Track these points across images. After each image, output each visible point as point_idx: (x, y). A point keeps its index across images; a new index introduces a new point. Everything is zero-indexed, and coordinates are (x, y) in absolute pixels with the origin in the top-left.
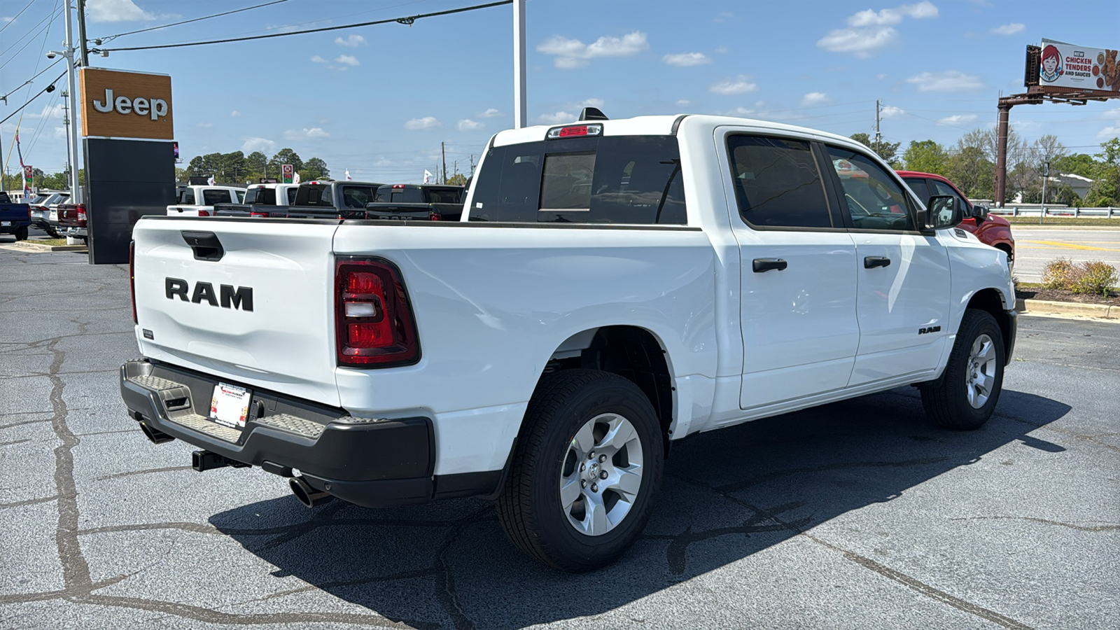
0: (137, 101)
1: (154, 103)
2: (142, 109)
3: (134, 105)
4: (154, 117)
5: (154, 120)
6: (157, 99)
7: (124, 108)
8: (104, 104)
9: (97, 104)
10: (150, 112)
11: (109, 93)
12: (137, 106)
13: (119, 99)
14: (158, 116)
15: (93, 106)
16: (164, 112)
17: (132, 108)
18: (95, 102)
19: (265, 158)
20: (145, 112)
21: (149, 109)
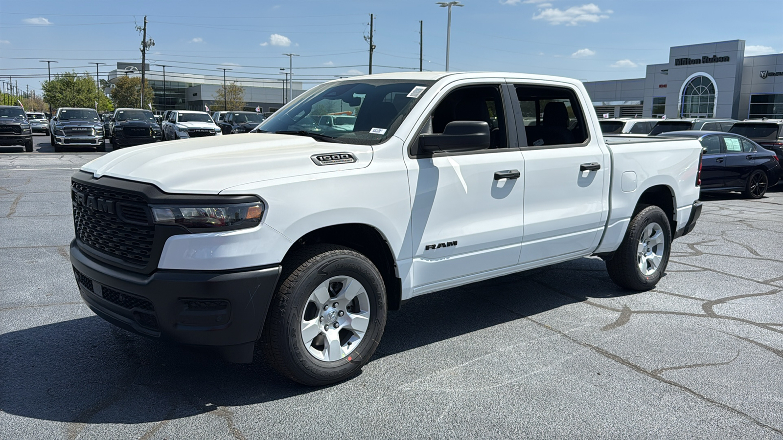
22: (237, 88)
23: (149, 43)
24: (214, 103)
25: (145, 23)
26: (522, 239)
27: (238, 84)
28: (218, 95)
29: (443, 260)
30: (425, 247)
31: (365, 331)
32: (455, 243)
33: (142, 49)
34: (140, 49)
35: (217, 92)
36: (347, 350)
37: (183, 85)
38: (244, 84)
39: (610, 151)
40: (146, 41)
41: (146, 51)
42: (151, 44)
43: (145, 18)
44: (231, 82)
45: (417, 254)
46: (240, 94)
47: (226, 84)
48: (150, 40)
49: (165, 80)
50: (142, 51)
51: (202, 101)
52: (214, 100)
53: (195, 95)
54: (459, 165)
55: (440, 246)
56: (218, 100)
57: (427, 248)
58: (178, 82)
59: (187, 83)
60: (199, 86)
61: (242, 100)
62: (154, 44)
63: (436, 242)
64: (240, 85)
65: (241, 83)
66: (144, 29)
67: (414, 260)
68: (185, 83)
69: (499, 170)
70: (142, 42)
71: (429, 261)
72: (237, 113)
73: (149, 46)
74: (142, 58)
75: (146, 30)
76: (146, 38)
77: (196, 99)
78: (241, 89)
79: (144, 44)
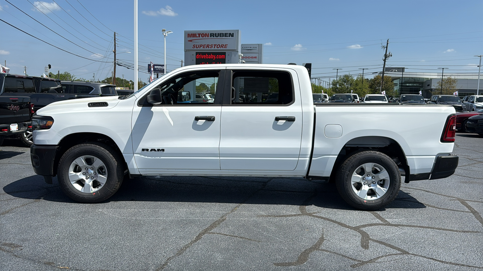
22: (452, 80)
23: (388, 55)
24: (435, 90)
25: (388, 43)
26: (220, 155)
27: (453, 77)
28: (438, 85)
29: (156, 158)
30: (142, 149)
31: (105, 184)
32: (163, 150)
33: (384, 59)
34: (383, 59)
35: (438, 83)
36: (94, 190)
37: (423, 79)
38: (456, 77)
39: (315, 109)
40: (387, 54)
41: (386, 60)
42: (389, 56)
43: (388, 41)
44: (448, 76)
45: (136, 152)
46: (453, 84)
47: (443, 78)
48: (389, 53)
49: (403, 76)
50: (384, 60)
51: (432, 89)
52: (435, 88)
53: (429, 85)
54: (168, 111)
55: (152, 150)
56: (437, 88)
57: (143, 150)
58: (419, 78)
59: (425, 78)
60: (431, 79)
61: (454, 88)
62: (391, 56)
63: (149, 148)
64: (454, 78)
65: (455, 77)
66: (387, 47)
67: (135, 155)
68: (424, 78)
69: (199, 115)
70: (385, 55)
71: (146, 157)
72: (440, 96)
73: (389, 57)
74: (383, 64)
75: (388, 48)
76: (387, 52)
77: (429, 88)
78: (454, 81)
79: (386, 56)
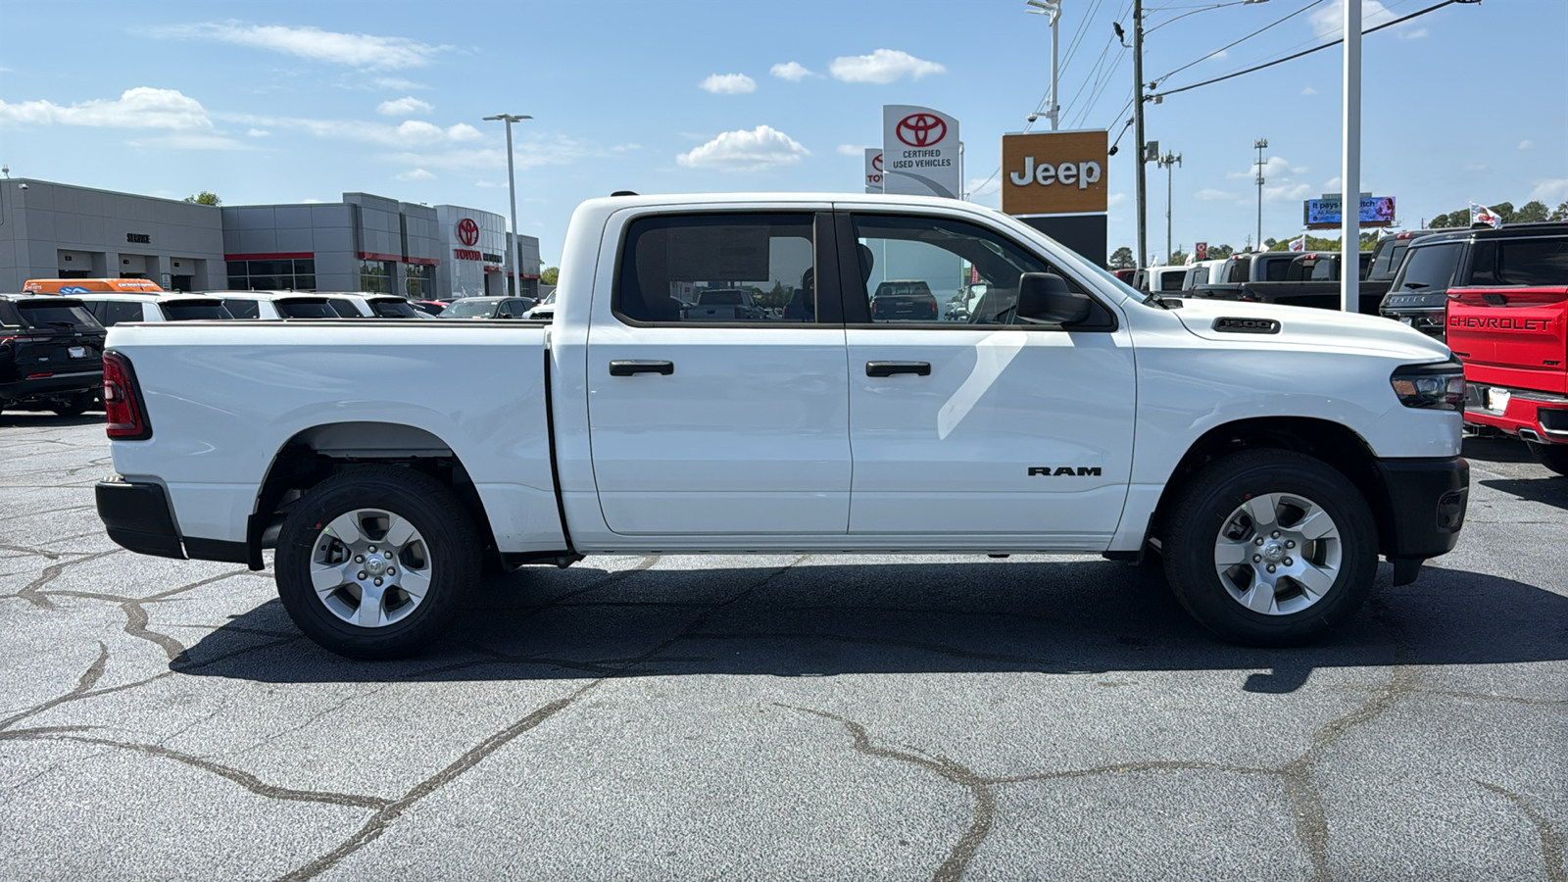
0: (1063, 166)
1: (1084, 167)
2: (1067, 177)
3: (1059, 173)
4: (1083, 185)
5: (1083, 189)
6: (1087, 162)
7: (1045, 178)
8: (1022, 176)
9: (1014, 176)
10: (1078, 180)
11: (1029, 162)
12: (1062, 174)
13: (1042, 167)
14: (1088, 183)
15: (1010, 180)
16: (1096, 177)
17: (1056, 177)
18: (1012, 174)
19: (1547, 210)
20: (1072, 180)
21: (1077, 176)
